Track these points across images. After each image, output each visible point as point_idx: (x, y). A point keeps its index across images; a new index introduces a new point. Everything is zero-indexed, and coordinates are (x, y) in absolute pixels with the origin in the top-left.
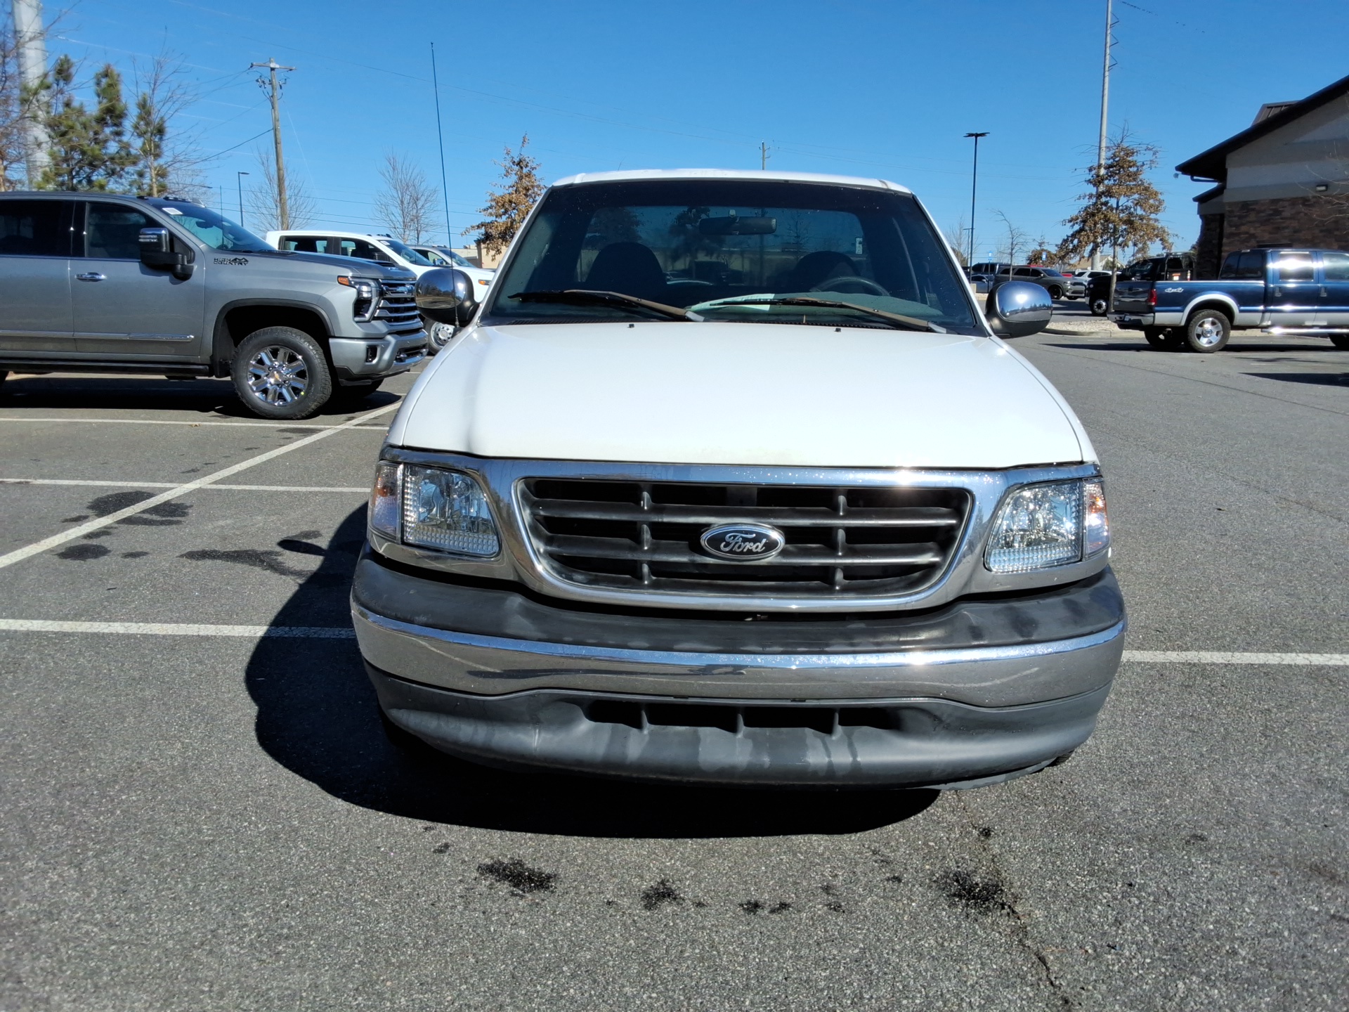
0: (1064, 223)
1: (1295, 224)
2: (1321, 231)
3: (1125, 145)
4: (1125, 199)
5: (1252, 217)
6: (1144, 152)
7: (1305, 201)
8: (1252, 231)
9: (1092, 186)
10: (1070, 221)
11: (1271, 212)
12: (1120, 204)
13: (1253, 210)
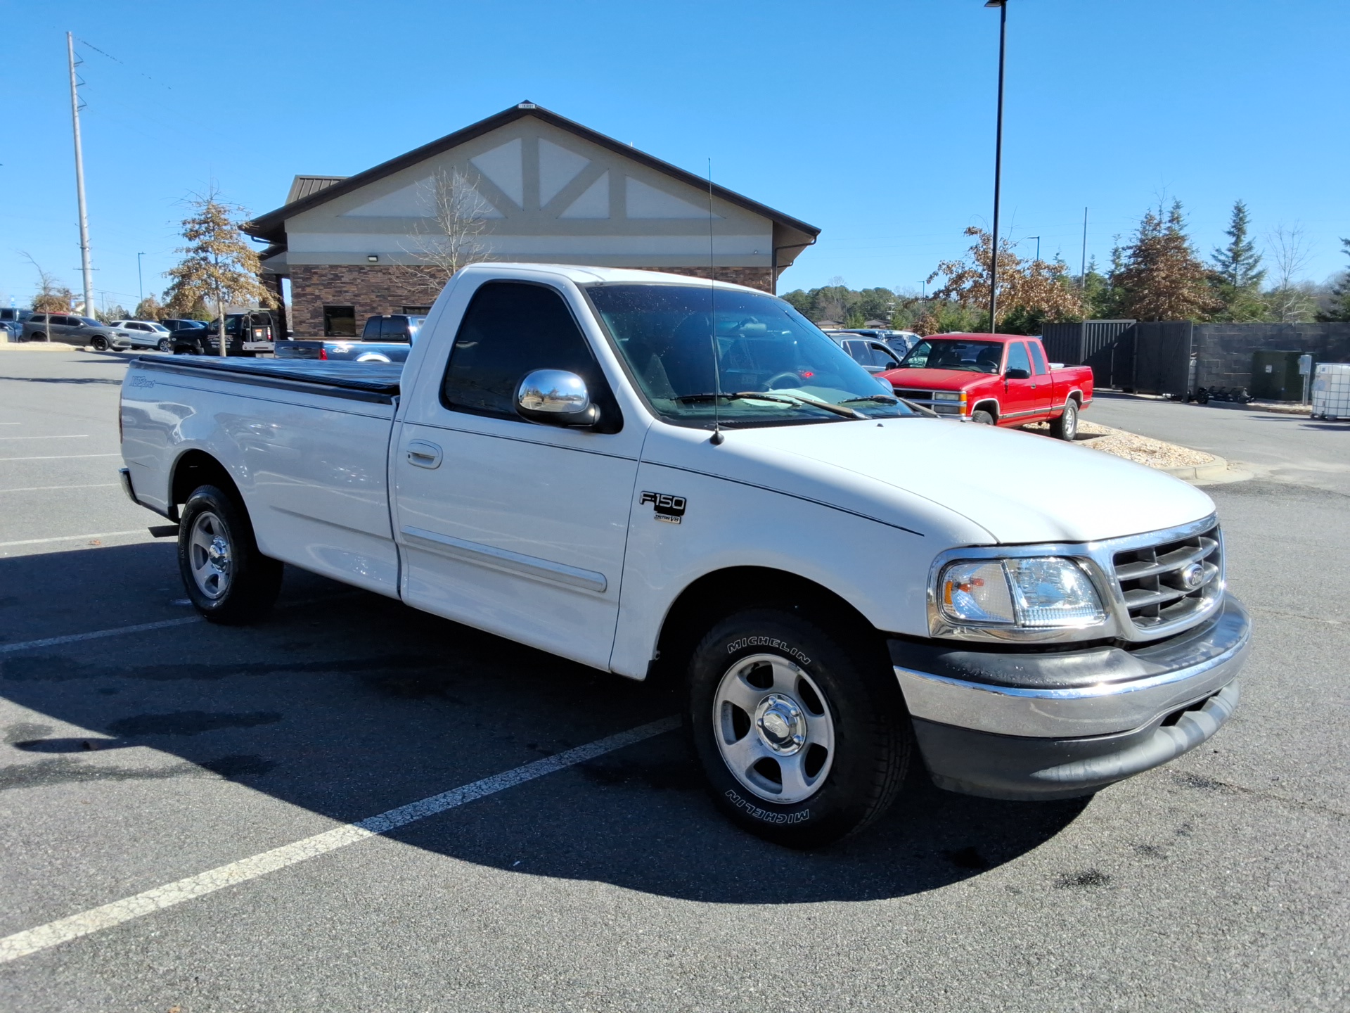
0: (164, 275)
1: (354, 289)
2: (377, 296)
3: (214, 202)
4: (225, 257)
5: (315, 279)
6: (236, 212)
7: (360, 269)
8: (317, 293)
9: (187, 239)
10: (171, 274)
11: (332, 276)
12: (219, 261)
13: (316, 273)
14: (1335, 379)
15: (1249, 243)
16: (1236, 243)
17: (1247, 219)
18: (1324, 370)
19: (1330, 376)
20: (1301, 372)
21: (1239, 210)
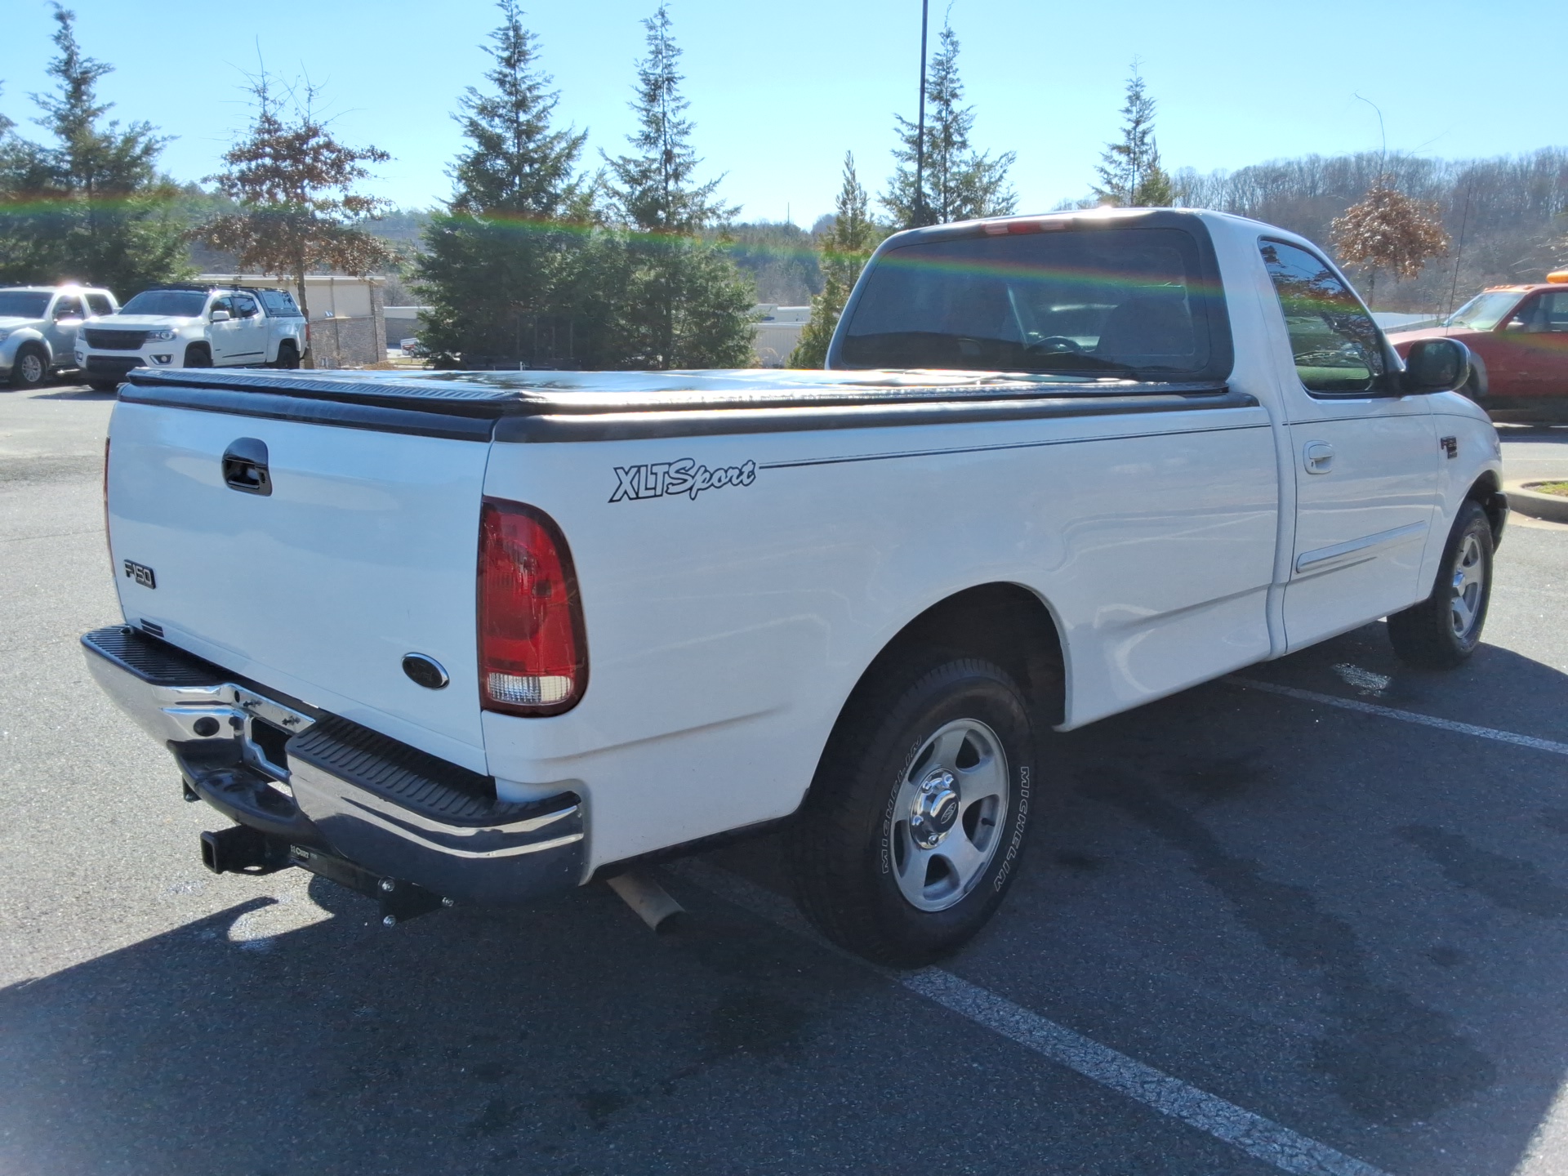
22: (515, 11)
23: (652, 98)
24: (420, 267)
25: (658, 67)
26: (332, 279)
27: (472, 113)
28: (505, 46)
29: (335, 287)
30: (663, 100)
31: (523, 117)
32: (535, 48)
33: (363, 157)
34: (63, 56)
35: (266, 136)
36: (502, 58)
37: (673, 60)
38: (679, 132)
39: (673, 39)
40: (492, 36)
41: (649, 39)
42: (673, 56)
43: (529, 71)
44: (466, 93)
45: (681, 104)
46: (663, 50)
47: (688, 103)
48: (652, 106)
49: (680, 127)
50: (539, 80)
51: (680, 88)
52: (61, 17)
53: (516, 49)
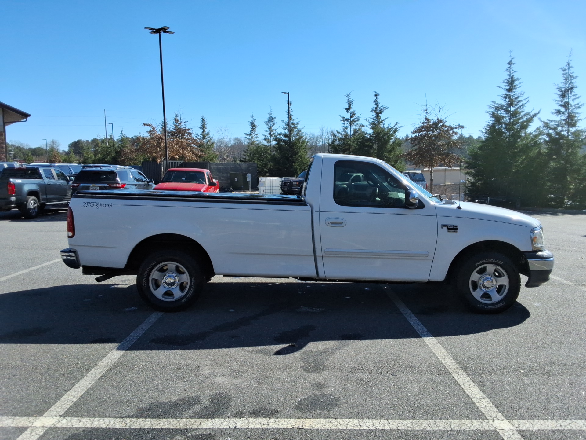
14: (266, 182)
15: (208, 132)
16: (204, 131)
17: (206, 123)
18: (262, 179)
19: (265, 181)
20: (248, 180)
21: (203, 119)
22: (512, 72)
23: (563, 96)
24: (467, 165)
25: (567, 84)
26: (446, 169)
27: (493, 110)
28: (508, 85)
29: (446, 172)
30: (569, 97)
31: (512, 109)
32: (520, 83)
33: (456, 128)
34: (375, 106)
35: (425, 124)
36: (506, 89)
37: (573, 81)
38: (576, 108)
39: (573, 73)
40: (503, 82)
41: (563, 75)
42: (573, 79)
43: (517, 92)
44: (492, 103)
45: (576, 97)
46: (568, 78)
47: (580, 96)
48: (564, 99)
49: (577, 106)
50: (519, 95)
51: (575, 91)
52: (376, 95)
53: (511, 84)
